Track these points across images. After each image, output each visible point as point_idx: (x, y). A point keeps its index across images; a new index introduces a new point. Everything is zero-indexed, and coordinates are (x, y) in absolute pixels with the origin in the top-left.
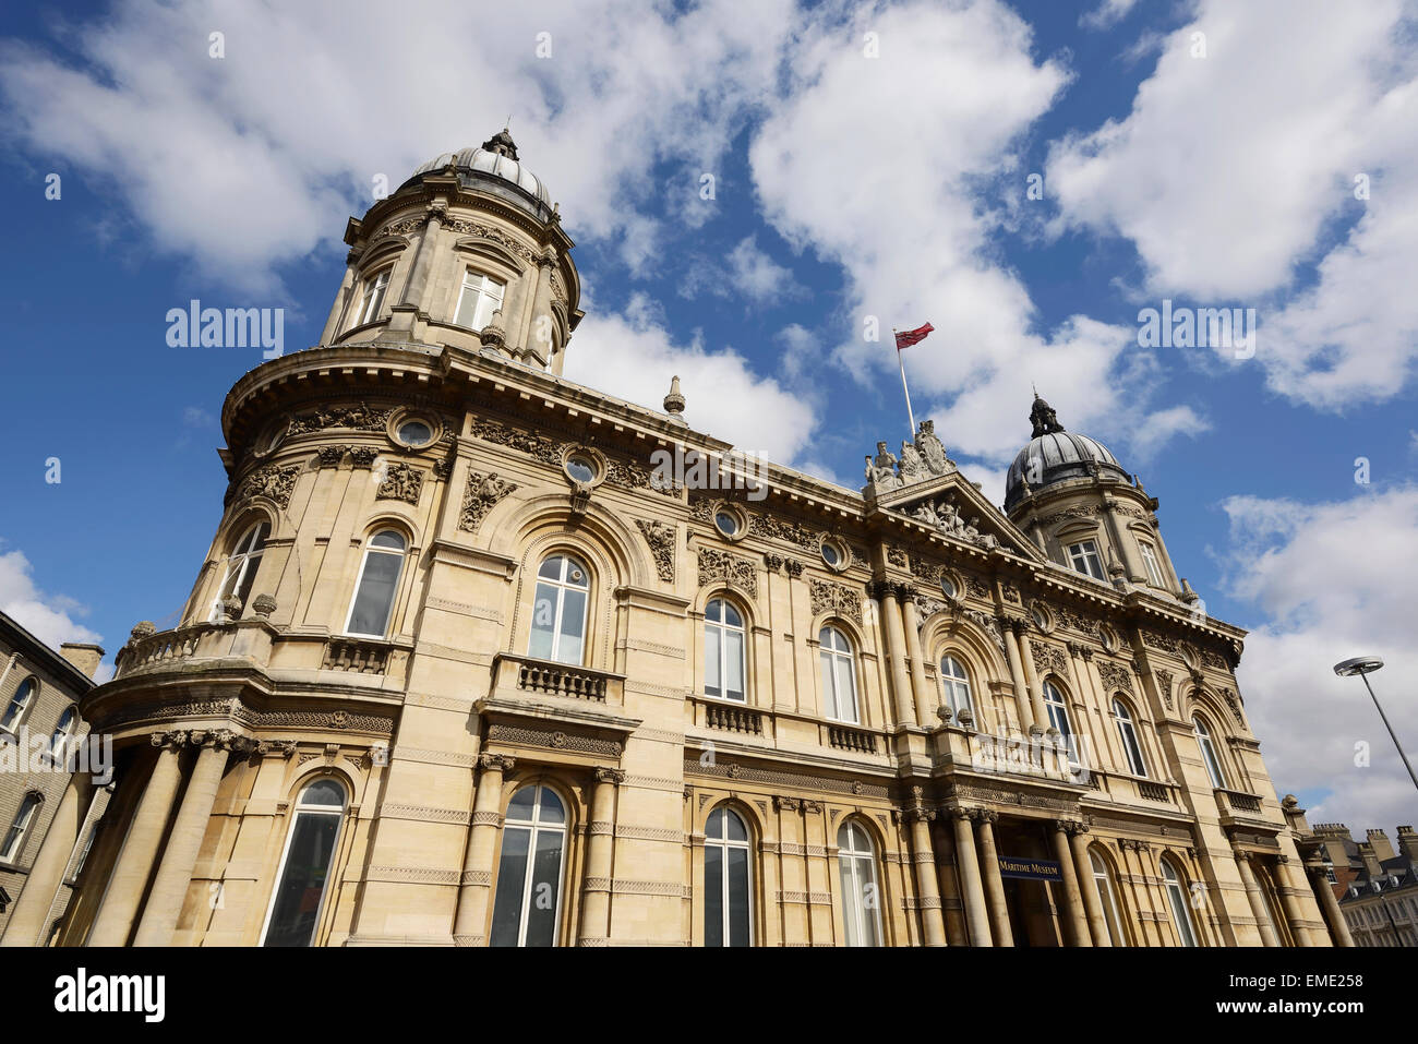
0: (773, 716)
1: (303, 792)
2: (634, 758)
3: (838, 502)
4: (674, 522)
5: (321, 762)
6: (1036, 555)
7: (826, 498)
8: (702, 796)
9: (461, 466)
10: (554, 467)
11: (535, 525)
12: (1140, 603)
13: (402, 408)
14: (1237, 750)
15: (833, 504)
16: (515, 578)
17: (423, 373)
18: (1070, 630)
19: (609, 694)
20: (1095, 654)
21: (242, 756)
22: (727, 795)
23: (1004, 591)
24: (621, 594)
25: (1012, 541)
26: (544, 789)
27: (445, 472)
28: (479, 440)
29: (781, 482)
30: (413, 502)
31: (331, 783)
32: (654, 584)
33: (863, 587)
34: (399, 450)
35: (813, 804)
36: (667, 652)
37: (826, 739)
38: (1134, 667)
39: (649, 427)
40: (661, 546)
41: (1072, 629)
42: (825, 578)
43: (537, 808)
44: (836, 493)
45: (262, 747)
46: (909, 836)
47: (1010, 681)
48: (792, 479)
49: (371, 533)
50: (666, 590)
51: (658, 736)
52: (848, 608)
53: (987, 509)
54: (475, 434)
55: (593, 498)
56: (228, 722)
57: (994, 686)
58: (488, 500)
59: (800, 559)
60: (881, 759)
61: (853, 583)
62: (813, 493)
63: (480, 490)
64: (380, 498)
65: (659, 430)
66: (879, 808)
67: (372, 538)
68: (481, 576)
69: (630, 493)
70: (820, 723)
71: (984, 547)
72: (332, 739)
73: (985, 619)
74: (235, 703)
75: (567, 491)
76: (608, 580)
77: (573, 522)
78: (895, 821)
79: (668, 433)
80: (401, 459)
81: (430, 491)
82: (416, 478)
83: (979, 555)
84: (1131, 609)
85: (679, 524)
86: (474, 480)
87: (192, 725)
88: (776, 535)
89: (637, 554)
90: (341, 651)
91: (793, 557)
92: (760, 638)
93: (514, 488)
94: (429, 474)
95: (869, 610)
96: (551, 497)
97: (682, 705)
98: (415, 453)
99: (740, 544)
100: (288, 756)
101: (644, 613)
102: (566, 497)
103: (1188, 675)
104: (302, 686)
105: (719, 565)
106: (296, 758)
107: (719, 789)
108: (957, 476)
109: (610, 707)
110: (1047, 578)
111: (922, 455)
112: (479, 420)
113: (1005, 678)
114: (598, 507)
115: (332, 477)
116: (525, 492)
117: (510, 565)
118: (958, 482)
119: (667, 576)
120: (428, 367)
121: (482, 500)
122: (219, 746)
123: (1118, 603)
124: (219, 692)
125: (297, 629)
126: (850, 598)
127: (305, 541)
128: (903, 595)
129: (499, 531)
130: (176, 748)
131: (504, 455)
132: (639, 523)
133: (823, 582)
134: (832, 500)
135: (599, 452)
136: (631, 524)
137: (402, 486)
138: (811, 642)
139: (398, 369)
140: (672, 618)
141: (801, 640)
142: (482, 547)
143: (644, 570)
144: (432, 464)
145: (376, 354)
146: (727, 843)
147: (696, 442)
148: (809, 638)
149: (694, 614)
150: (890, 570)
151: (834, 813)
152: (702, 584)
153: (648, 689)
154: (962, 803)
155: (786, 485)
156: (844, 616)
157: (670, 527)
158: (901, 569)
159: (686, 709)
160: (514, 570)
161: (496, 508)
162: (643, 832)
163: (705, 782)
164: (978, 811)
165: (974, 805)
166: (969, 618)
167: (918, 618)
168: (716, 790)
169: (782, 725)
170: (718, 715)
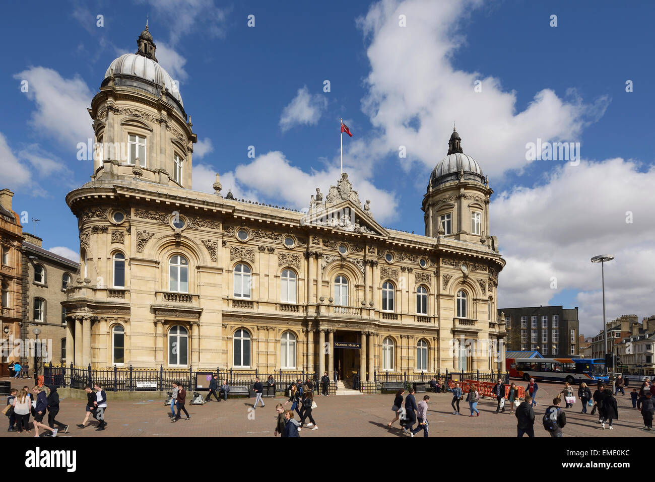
0: (258, 303)
1: (113, 329)
3: (288, 221)
4: (215, 239)
5: (114, 322)
6: (385, 234)
7: (283, 221)
8: (231, 327)
9: (133, 229)
10: (167, 225)
11: (163, 247)
12: (440, 248)
13: (110, 209)
14: (476, 303)
15: (286, 223)
16: (159, 266)
17: (112, 195)
18: (404, 261)
19: (194, 301)
20: (414, 269)
21: (94, 321)
22: (240, 326)
23: (369, 249)
24: (198, 268)
25: (374, 228)
26: (180, 326)
27: (129, 231)
28: (138, 218)
29: (261, 217)
30: (123, 243)
31: (118, 327)
32: (210, 263)
33: (302, 253)
34: (114, 225)
35: (271, 328)
36: (215, 285)
37: (278, 308)
38: (434, 274)
40: (212, 250)
41: (406, 261)
43: (178, 331)
44: (286, 218)
45: (99, 319)
46: (307, 336)
47: (363, 284)
48: (266, 215)
49: (113, 255)
50: (214, 265)
51: (212, 311)
52: (294, 262)
53: (363, 215)
54: (136, 216)
55: (182, 234)
56: (86, 313)
57: (357, 286)
58: (145, 240)
59: (274, 246)
60: (301, 314)
61: (298, 253)
62: (277, 219)
63: (141, 238)
64: (112, 243)
66: (298, 328)
67: (114, 256)
68: (147, 267)
69: (197, 230)
70: (276, 304)
71: (359, 232)
72: (116, 316)
73: (358, 262)
74: (86, 308)
75: (173, 233)
76: (193, 263)
77: (178, 244)
78: (303, 332)
79: (207, 205)
80: (115, 228)
81: (127, 239)
82: (122, 234)
83: (356, 236)
84: (437, 250)
85: (219, 239)
86: (139, 234)
87: (79, 314)
88: (264, 237)
89: (202, 253)
90: (112, 292)
91: (270, 246)
92: (255, 277)
93: (153, 234)
94: (125, 233)
95: (303, 262)
96: (167, 236)
97: (221, 302)
98: (119, 226)
99: (248, 243)
100: (106, 321)
101: (206, 274)
102: (173, 236)
103: (462, 275)
104: (103, 303)
105: (238, 252)
106: (108, 321)
107: (238, 324)
108: (349, 202)
109: (194, 304)
110: (393, 241)
111: (339, 191)
112: (136, 210)
113: (362, 283)
114: (185, 237)
115: (97, 237)
116: (158, 236)
117: (156, 262)
118: (350, 204)
119: (214, 260)
120: (112, 192)
121: (142, 242)
122: (86, 319)
123: (431, 248)
124: (82, 306)
125: (99, 287)
126: (296, 258)
127: (95, 259)
128: (317, 256)
129: (150, 251)
130: (78, 319)
131: (147, 223)
132: (202, 241)
133: (284, 253)
134: (285, 221)
135: (183, 215)
136: (199, 242)
137: (118, 238)
138: (276, 276)
139: (104, 194)
140: (217, 274)
141: (271, 276)
142: (145, 258)
143: (206, 258)
144: (125, 229)
145: (94, 190)
146: (242, 338)
147: (220, 207)
148: (275, 275)
149: (228, 271)
150: (312, 247)
151: (280, 330)
152: (232, 260)
153: (209, 298)
154: (322, 328)
155: (264, 217)
156: (292, 266)
157: (215, 241)
158: (318, 246)
159: (223, 303)
160: (159, 263)
161: (148, 243)
162: (209, 337)
163: (232, 323)
164: (328, 329)
165: (326, 328)
166: (350, 262)
167: (325, 264)
168: (236, 325)
169: (261, 305)
170: (237, 303)
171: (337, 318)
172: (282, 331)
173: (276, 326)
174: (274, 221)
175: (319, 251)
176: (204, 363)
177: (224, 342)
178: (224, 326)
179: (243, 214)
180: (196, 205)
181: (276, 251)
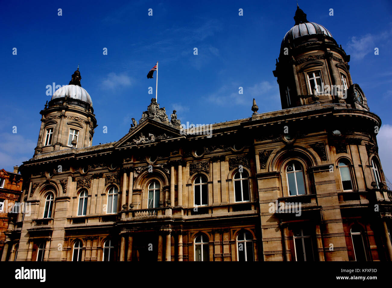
2: (55, 234)
4: (67, 177)
5: (16, 243)
10: (44, 176)
11: (42, 191)
16: (39, 203)
22: (76, 238)
32: (62, 195)
40: (64, 185)
42: (110, 174)
50: (65, 195)
51: (59, 229)
52: (116, 180)
54: (33, 176)
58: (34, 189)
59: (103, 171)
61: (119, 172)
69: (58, 174)
70: (100, 217)
73: (164, 166)
75: (46, 180)
85: (69, 177)
86: (32, 186)
89: (59, 189)
91: (99, 172)
92: (89, 198)
93: (38, 184)
95: (122, 178)
97: (66, 221)
99: (87, 174)
101: (59, 203)
105: (81, 182)
108: (148, 120)
109: (51, 225)
110: (195, 137)
111: (148, 114)
113: (168, 185)
114: (52, 181)
116: (40, 184)
119: (64, 192)
129: (36, 194)
131: (37, 178)
132: (60, 181)
133: (109, 175)
136: (58, 182)
140: (64, 202)
141: (99, 195)
143: (60, 192)
146: (79, 248)
148: (102, 193)
149: (74, 198)
150: (125, 164)
151: (101, 238)
152: (77, 189)
153: (58, 219)
157: (67, 179)
159: (68, 221)
160: (39, 201)
161: (36, 190)
162: (54, 249)
163: (71, 236)
166: (158, 168)
167: (136, 176)
168: (73, 237)
169: (89, 219)
170: (76, 220)
172: (103, 239)
173: (99, 235)
175: (130, 166)
177: (65, 252)
178: (66, 240)
179: (81, 156)
181: (104, 175)
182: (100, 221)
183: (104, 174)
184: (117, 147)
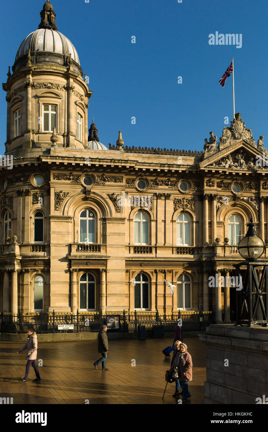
0: (156, 247)
2: (111, 265)
4: (120, 191)
5: (36, 272)
7: (179, 168)
8: (133, 272)
9: (52, 190)
10: (79, 183)
11: (76, 203)
16: (72, 221)
19: (102, 250)
22: (140, 271)
24: (104, 220)
28: (56, 181)
29: (160, 166)
32: (114, 215)
34: (35, 188)
35: (169, 271)
36: (119, 234)
37: (175, 252)
39: (107, 162)
40: (116, 202)
42: (181, 196)
43: (87, 279)
44: (183, 165)
45: (25, 271)
50: (118, 215)
51: (117, 258)
53: (257, 154)
54: (54, 179)
55: (92, 191)
58: (61, 199)
59: (170, 192)
60: (196, 256)
62: (174, 167)
63: (59, 197)
65: (111, 162)
66: (193, 270)
69: (104, 185)
70: (172, 247)
71: (254, 170)
72: (37, 268)
73: (251, 199)
75: (84, 190)
76: (100, 215)
77: (87, 200)
78: (199, 273)
79: (114, 162)
80: (36, 191)
81: (46, 199)
82: (41, 195)
85: (122, 192)
86: (56, 195)
88: (161, 185)
89: (108, 206)
90: (34, 247)
91: (166, 192)
92: (153, 223)
93: (68, 193)
95: (198, 205)
96: (79, 194)
97: (124, 249)
98: (40, 188)
99: (147, 192)
100: (29, 272)
101: (111, 224)
102: (84, 193)
104: (28, 257)
106: (31, 272)
109: (102, 253)
111: (232, 132)
112: (55, 174)
114: (94, 193)
116: (71, 194)
117: (70, 218)
119: (118, 211)
121: (59, 201)
126: (191, 201)
129: (66, 209)
131: (63, 184)
132: (108, 195)
133: (179, 198)
135: (93, 174)
136: (105, 196)
138: (172, 221)
141: (168, 221)
142: (62, 214)
143: (111, 210)
144: (45, 190)
146: (142, 282)
147: (125, 163)
149: (130, 220)
151: (176, 273)
152: (132, 209)
153: (113, 246)
154: (218, 268)
155: (162, 167)
156: (187, 210)
157: (119, 194)
158: (212, 188)
159: (126, 249)
160: (72, 218)
161: (64, 201)
162: (114, 282)
163: (133, 268)
164: (224, 270)
165: (222, 268)
166: (244, 200)
168: (137, 270)
169: (159, 250)
170: (137, 249)
171: (233, 258)
172: (179, 273)
173: (173, 268)
174: (171, 169)
175: (213, 193)
176: (110, 307)
177: (126, 287)
178: (127, 271)
179: (144, 166)
180: (105, 163)
181: (172, 197)
182: (173, 253)
183: (172, 195)
184: (203, 167)
